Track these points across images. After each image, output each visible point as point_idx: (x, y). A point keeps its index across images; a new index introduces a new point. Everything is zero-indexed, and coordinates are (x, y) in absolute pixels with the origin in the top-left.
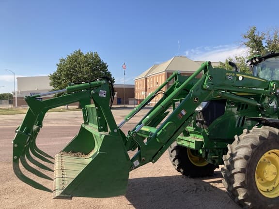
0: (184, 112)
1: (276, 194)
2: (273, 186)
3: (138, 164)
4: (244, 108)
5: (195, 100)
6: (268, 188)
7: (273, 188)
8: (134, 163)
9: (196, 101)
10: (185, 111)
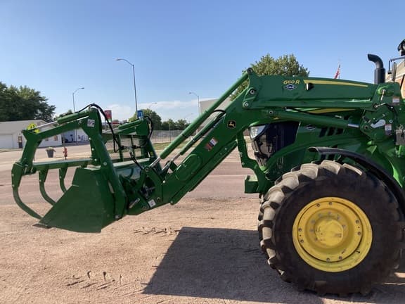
0: (214, 142)
1: (339, 267)
2: (340, 254)
3: (154, 204)
4: (327, 133)
5: (231, 124)
6: (328, 256)
7: (340, 257)
8: (150, 202)
9: (232, 126)
10: (216, 139)
